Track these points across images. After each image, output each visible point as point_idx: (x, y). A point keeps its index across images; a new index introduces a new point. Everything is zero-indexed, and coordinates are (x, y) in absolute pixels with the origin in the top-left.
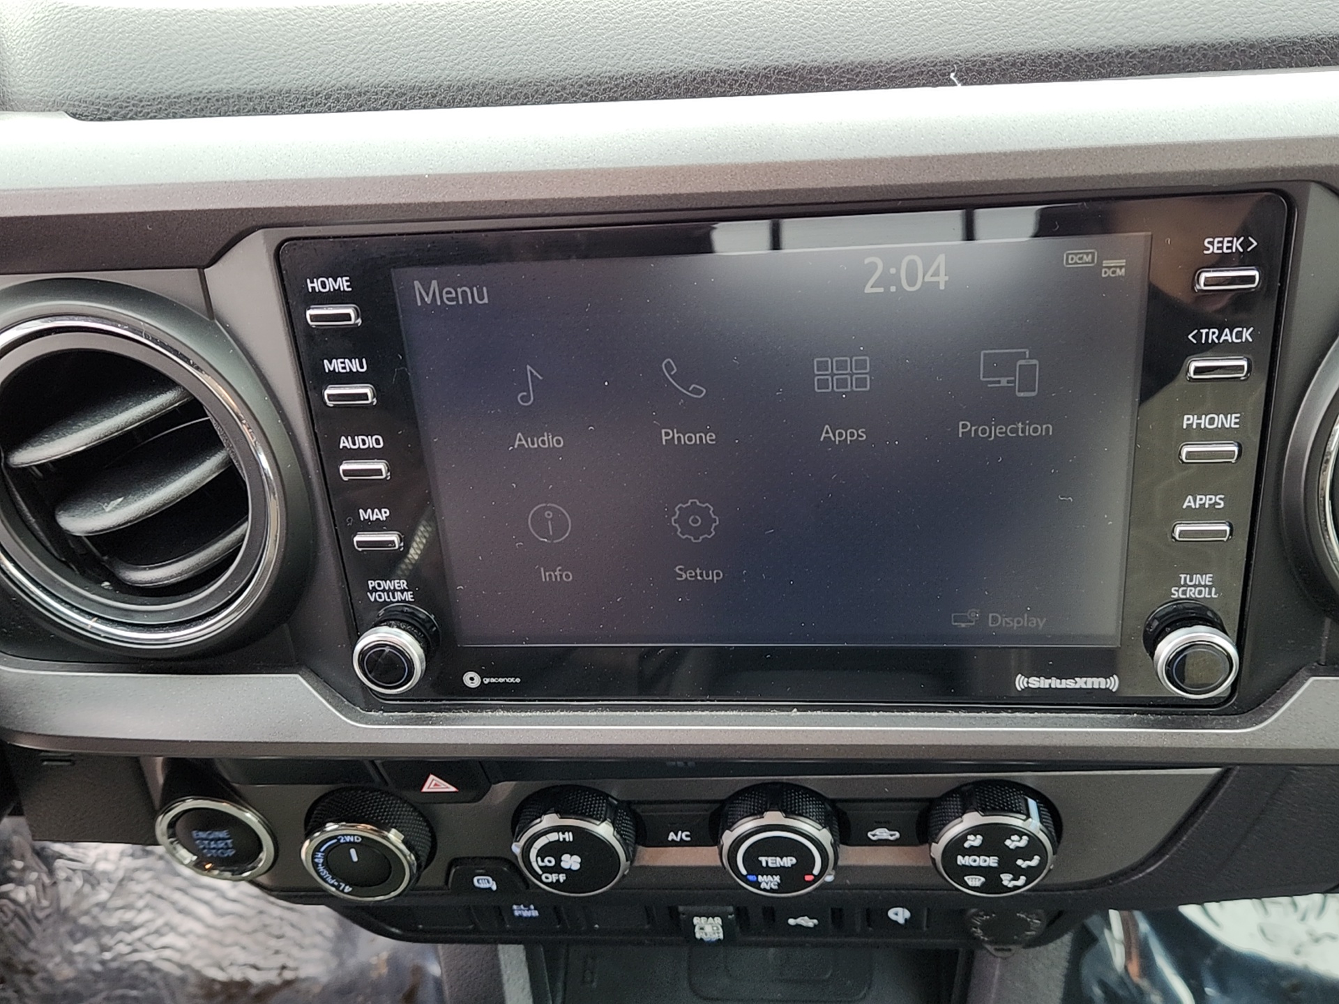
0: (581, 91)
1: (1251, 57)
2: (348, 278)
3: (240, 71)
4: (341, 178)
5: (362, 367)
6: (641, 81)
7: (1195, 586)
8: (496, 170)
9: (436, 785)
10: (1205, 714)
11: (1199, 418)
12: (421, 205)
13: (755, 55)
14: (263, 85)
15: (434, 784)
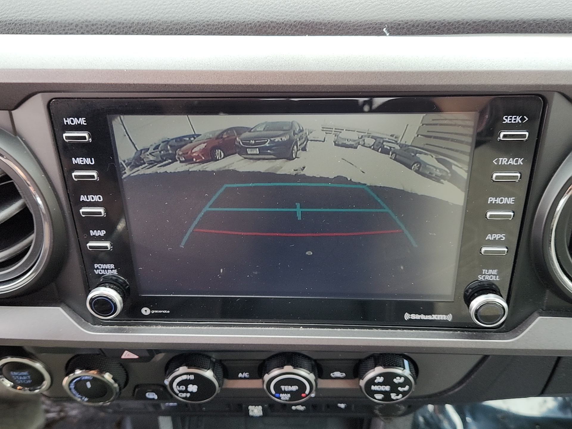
0: (204, 28)
1: (524, 28)
2: (85, 119)
3: (32, 11)
4: (81, 69)
5: (92, 162)
6: (234, 25)
7: (489, 275)
8: (161, 69)
9: (128, 355)
10: (491, 332)
11: (496, 199)
12: (122, 84)
13: (290, 15)
14: (44, 18)
15: (127, 355)
